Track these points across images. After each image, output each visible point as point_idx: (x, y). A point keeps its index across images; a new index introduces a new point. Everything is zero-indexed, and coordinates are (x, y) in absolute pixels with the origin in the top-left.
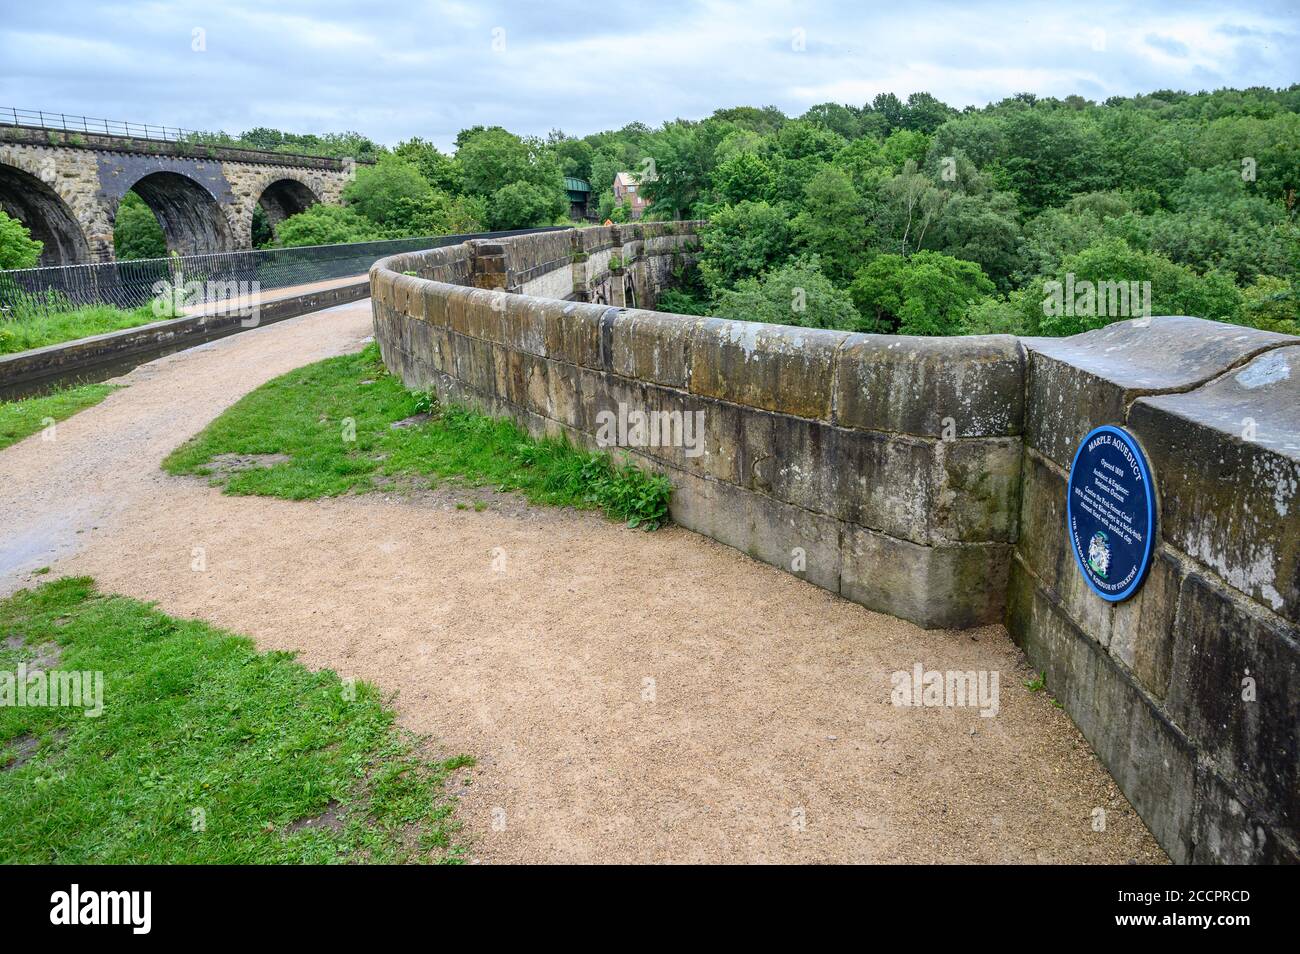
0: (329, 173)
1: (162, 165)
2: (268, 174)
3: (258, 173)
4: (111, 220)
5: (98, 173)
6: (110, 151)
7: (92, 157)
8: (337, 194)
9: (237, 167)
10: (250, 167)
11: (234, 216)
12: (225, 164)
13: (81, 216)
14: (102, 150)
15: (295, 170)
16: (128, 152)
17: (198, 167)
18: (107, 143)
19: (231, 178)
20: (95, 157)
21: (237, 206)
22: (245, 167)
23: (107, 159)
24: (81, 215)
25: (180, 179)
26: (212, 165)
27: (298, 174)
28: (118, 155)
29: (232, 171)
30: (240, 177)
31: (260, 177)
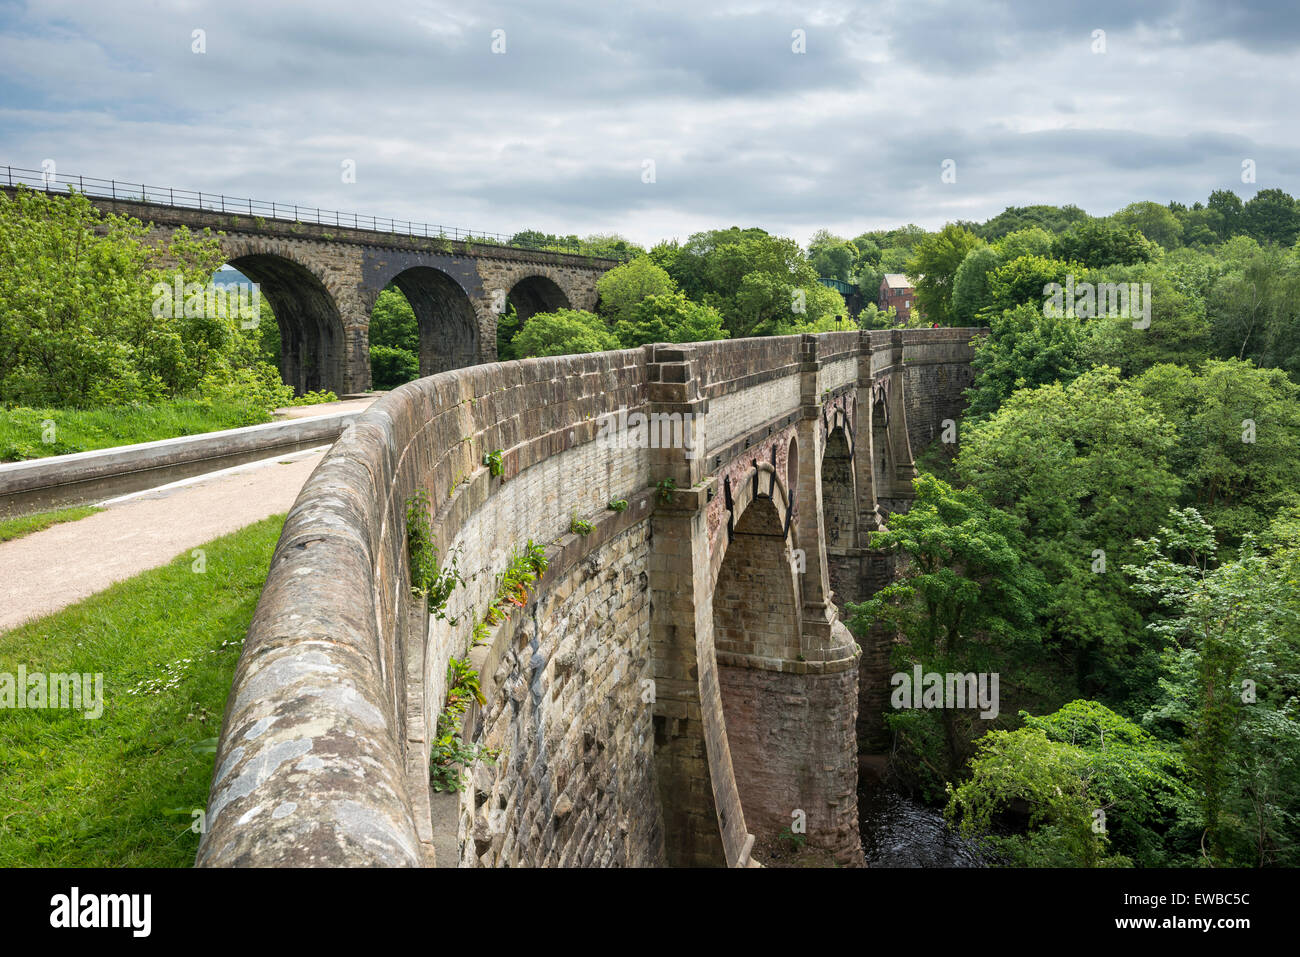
0: (578, 271)
1: (420, 261)
2: (519, 271)
3: (510, 269)
4: (369, 312)
5: (362, 266)
6: (375, 246)
7: (358, 252)
8: (584, 292)
9: (491, 263)
10: (502, 264)
11: (482, 311)
12: (479, 261)
13: (343, 307)
14: (368, 246)
15: (545, 267)
16: (391, 248)
17: (455, 262)
18: (373, 239)
19: (484, 274)
20: (361, 252)
21: (486, 301)
22: (498, 264)
23: (372, 254)
24: (342, 305)
25: (437, 273)
26: (467, 262)
27: (548, 271)
28: (381, 250)
29: (484, 268)
30: (492, 273)
31: (511, 274)
